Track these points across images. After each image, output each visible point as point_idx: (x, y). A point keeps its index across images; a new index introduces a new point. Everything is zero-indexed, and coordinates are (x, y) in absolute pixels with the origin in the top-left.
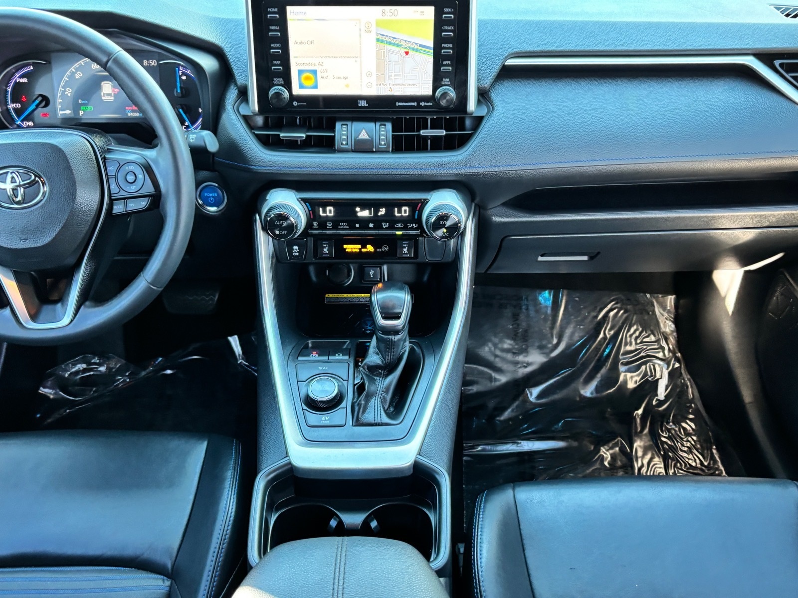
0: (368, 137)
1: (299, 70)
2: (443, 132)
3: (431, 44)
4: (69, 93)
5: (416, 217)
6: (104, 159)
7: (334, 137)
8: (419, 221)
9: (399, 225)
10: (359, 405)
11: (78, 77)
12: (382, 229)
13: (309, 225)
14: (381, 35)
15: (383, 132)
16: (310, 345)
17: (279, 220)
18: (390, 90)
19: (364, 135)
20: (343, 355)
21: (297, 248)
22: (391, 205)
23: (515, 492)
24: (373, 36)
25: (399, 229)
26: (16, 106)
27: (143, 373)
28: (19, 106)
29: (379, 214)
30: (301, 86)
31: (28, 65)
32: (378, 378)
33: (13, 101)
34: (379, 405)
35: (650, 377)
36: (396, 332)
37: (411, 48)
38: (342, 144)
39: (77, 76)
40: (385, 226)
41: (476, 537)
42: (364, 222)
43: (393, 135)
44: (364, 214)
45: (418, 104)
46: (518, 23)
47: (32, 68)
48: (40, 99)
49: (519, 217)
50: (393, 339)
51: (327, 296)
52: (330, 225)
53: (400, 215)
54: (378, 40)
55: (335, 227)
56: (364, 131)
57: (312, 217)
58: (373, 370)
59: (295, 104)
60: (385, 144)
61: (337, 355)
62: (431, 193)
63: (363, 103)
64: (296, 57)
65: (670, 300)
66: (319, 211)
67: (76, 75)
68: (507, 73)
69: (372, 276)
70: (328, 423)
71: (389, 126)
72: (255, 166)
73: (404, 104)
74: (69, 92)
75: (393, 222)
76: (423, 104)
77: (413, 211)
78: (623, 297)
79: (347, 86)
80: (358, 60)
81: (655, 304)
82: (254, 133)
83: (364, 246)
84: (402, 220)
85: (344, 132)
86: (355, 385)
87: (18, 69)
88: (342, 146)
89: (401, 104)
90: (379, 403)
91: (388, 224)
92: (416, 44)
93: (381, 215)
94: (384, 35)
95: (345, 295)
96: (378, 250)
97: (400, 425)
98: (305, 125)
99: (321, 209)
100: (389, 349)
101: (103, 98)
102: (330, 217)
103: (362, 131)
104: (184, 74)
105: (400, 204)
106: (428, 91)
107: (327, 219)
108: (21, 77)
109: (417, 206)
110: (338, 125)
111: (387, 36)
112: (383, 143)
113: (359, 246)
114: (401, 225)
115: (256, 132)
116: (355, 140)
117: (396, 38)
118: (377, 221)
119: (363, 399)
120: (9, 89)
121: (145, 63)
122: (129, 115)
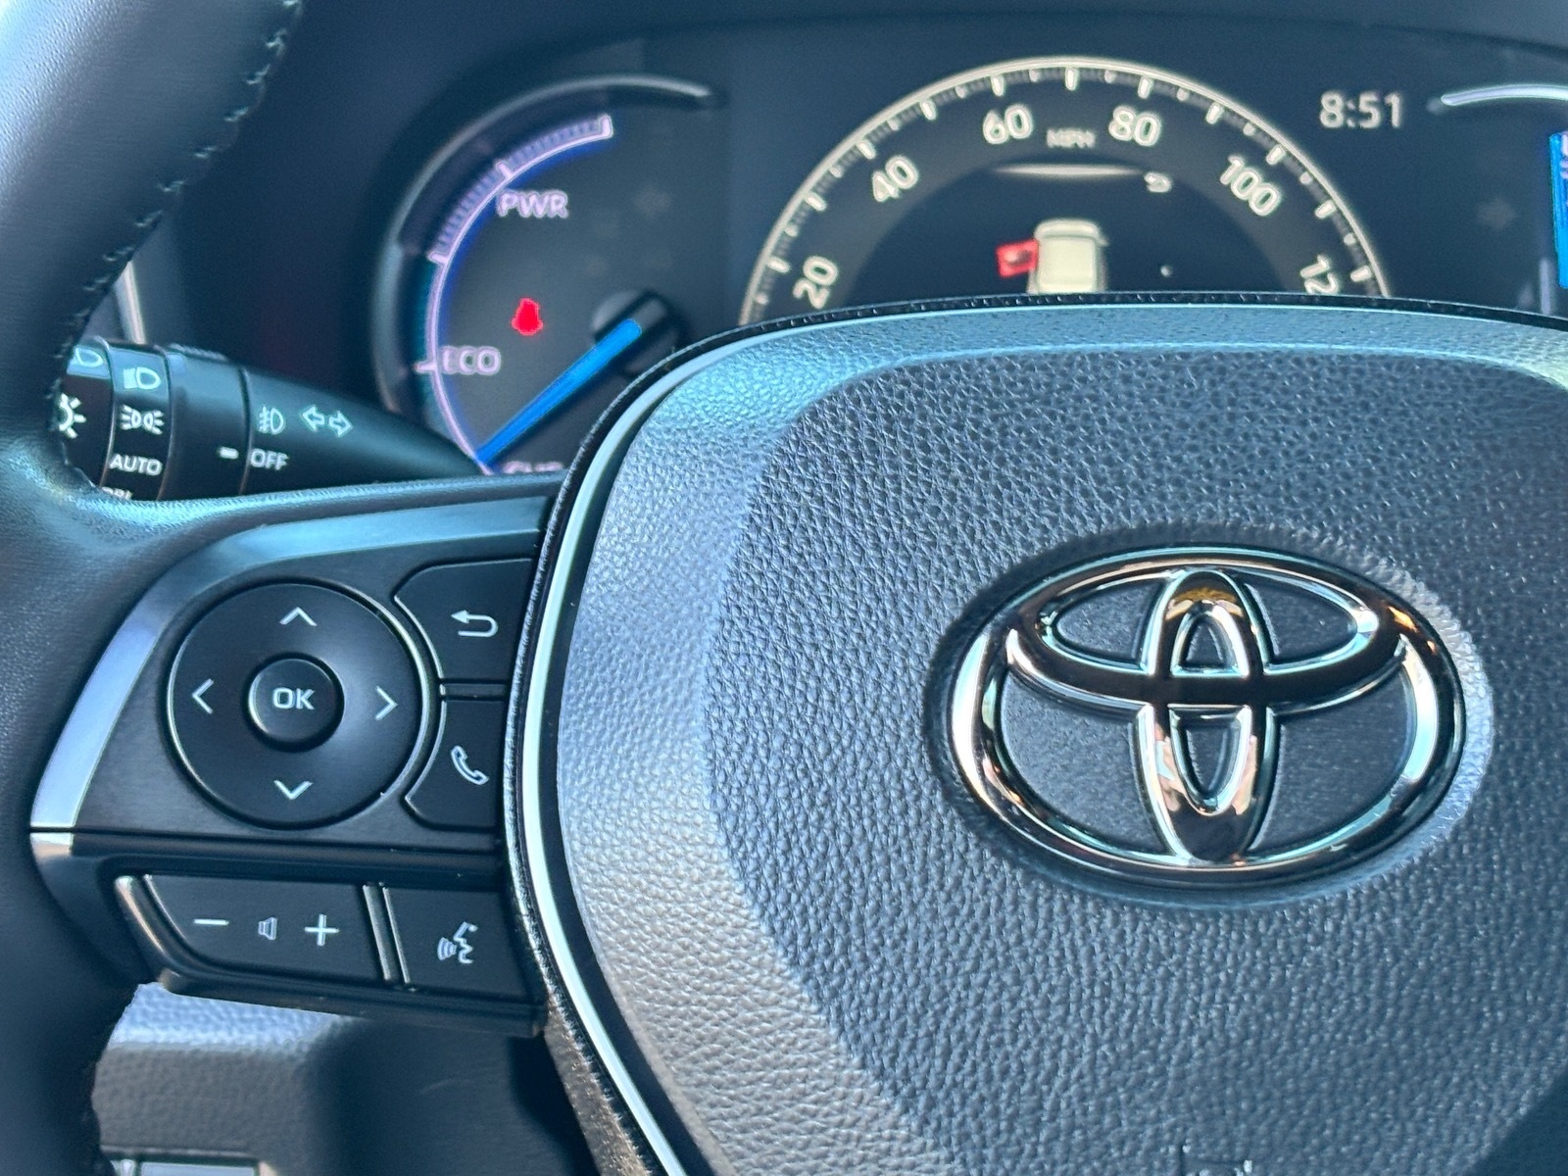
4: (819, 287)
11: (892, 192)
26: (471, 361)
28: (488, 360)
31: (582, 108)
33: (454, 335)
39: (885, 188)
47: (607, 132)
48: (652, 311)
67: (878, 178)
74: (818, 282)
108: (523, 184)
120: (442, 259)
121: (1332, 110)
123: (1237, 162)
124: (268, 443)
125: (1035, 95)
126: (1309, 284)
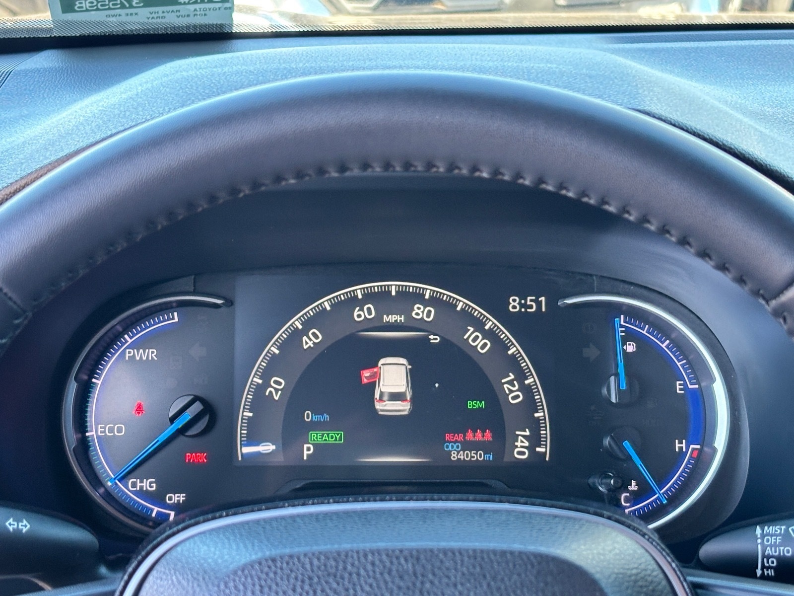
4: (276, 390)
11: (311, 344)
26: (111, 430)
28: (119, 430)
31: (166, 308)
33: (103, 418)
39: (308, 342)
47: (176, 320)
48: (197, 407)
67: (305, 338)
74: (277, 388)
87: (130, 325)
101: (378, 406)
104: (630, 336)
120: (98, 381)
121: (514, 304)
122: (454, 456)
123: (471, 329)
125: (380, 299)
126: (505, 386)
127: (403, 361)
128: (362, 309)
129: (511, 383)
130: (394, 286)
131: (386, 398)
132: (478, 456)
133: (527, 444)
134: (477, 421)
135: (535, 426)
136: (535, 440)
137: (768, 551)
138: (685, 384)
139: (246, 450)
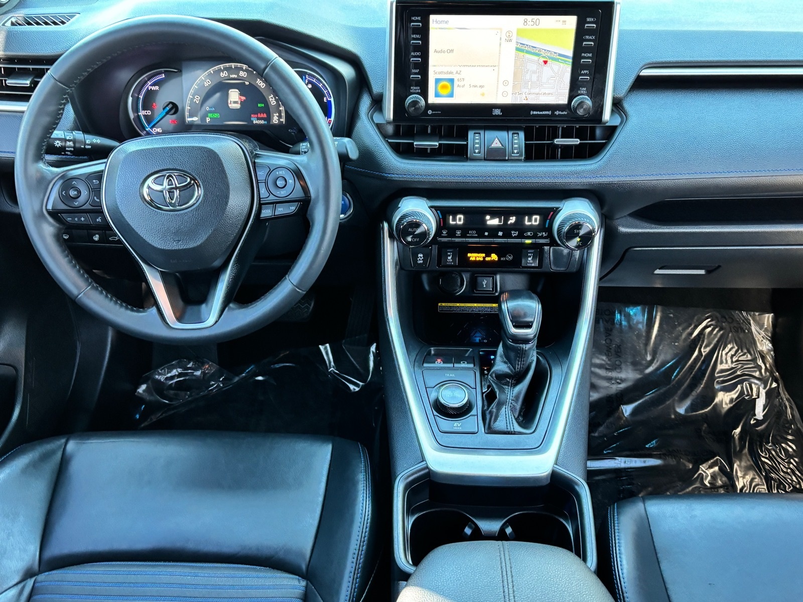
0: (500, 145)
1: (436, 79)
2: (578, 141)
3: (570, 53)
5: (547, 226)
6: (254, 163)
7: (467, 145)
8: (550, 230)
9: (529, 234)
10: (491, 413)
11: (207, 85)
12: (511, 237)
13: (438, 233)
14: (521, 44)
15: (518, 141)
16: (433, 352)
17: (412, 228)
18: (526, 99)
19: (496, 143)
20: (468, 363)
21: (422, 255)
22: (521, 213)
23: (646, 505)
24: (513, 45)
25: (528, 238)
26: (146, 112)
27: (236, 379)
28: (149, 112)
29: (509, 223)
30: (437, 95)
31: (160, 73)
32: (507, 387)
33: (144, 109)
34: (510, 414)
35: (746, 396)
36: (526, 341)
37: (550, 58)
38: (475, 153)
40: (515, 235)
41: (614, 548)
42: (493, 231)
43: (525, 144)
44: (493, 222)
45: (553, 113)
46: (654, 34)
47: (164, 77)
48: (170, 106)
49: (646, 228)
50: (524, 347)
51: (439, 304)
52: (458, 233)
53: (530, 223)
54: (517, 49)
55: (463, 236)
56: (497, 139)
57: (442, 225)
58: (501, 377)
59: (430, 112)
60: (517, 153)
61: (462, 362)
62: (564, 201)
63: (497, 112)
64: (435, 66)
65: (768, 319)
66: (449, 219)
67: (205, 83)
68: (642, 84)
69: (485, 286)
70: (460, 429)
71: (522, 135)
72: (389, 174)
73: (539, 113)
74: (197, 99)
75: (522, 231)
76: (557, 113)
77: (543, 221)
78: (718, 315)
79: (483, 95)
80: (496, 68)
81: (752, 322)
82: (387, 141)
83: (488, 255)
84: (531, 228)
85: (476, 140)
86: (483, 393)
87: (150, 78)
88: (474, 154)
89: (535, 113)
90: (509, 412)
91: (517, 232)
92: (555, 53)
93: (511, 223)
94: (524, 44)
95: (458, 305)
96: (502, 259)
97: (533, 434)
98: (436, 134)
99: (451, 217)
100: (519, 357)
101: (230, 105)
102: (460, 225)
103: (495, 139)
104: (309, 82)
105: (531, 212)
106: (564, 100)
107: (457, 227)
108: (151, 85)
109: (548, 215)
110: (471, 134)
111: (527, 45)
112: (516, 151)
113: (484, 255)
114: (531, 234)
115: (389, 141)
116: (488, 147)
117: (535, 48)
118: (506, 230)
119: (494, 406)
120: (141, 97)
122: (254, 122)
123: (259, 80)
124: (88, 145)
125: (228, 69)
126: (270, 99)
127: (237, 90)
128: (223, 73)
129: (272, 98)
130: (233, 65)
131: (232, 103)
132: (262, 122)
133: (277, 118)
134: (262, 110)
135: (280, 112)
136: (280, 117)
137: (303, 150)
138: (327, 99)
139: (190, 119)
